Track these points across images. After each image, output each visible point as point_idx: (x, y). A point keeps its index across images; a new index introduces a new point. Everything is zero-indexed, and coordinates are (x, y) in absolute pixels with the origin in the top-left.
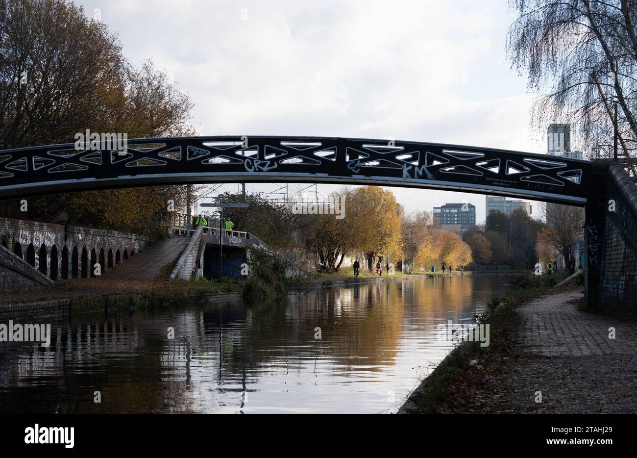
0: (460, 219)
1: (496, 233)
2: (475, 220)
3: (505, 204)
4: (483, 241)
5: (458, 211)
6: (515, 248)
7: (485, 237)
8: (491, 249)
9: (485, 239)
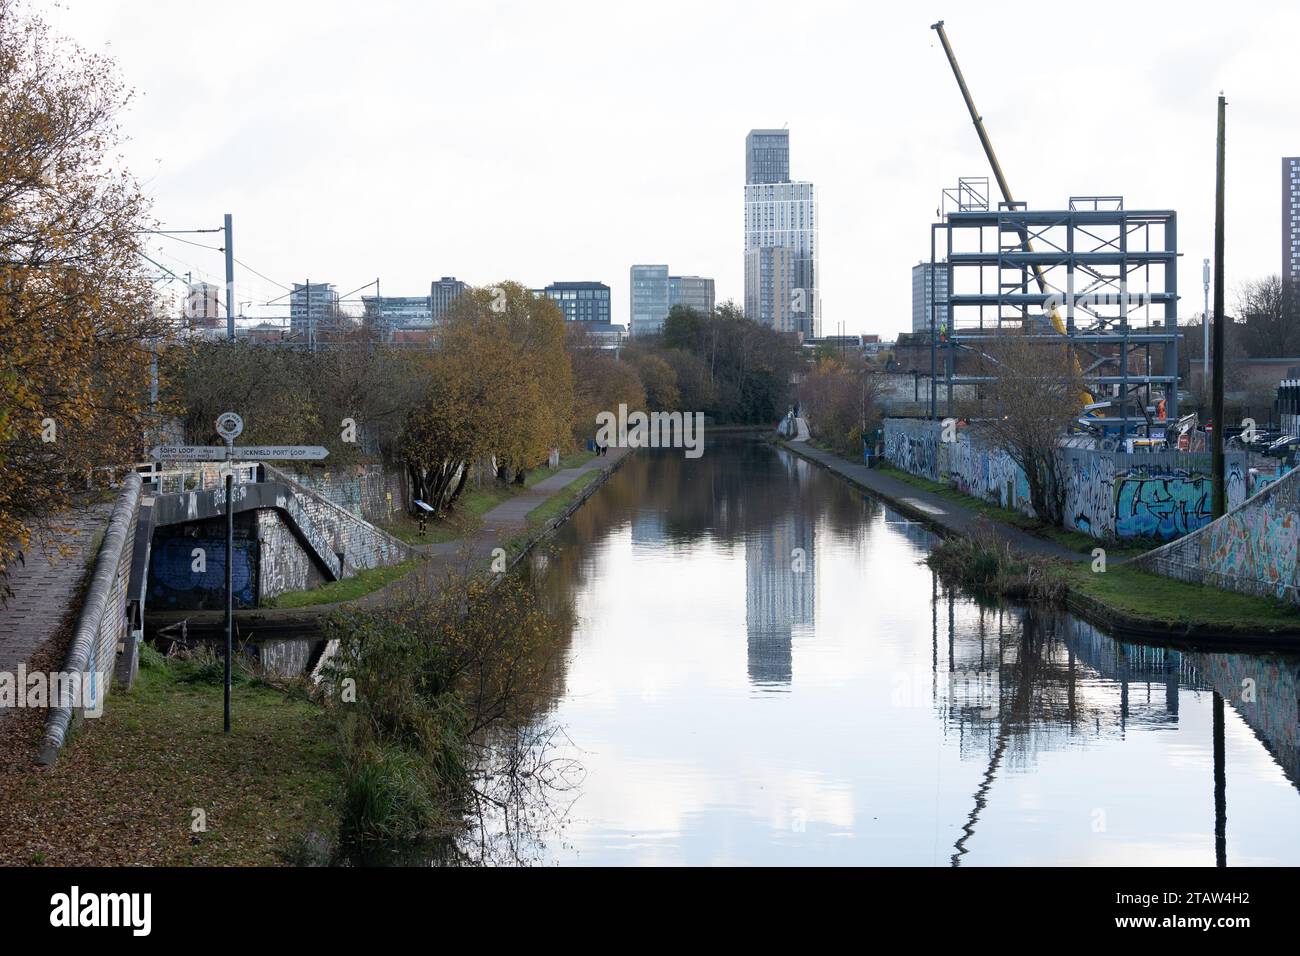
0: (582, 311)
1: (687, 353)
2: (609, 314)
3: (667, 283)
4: (662, 370)
5: (577, 297)
6: (721, 382)
7: (666, 361)
8: (678, 385)
9: (665, 365)
